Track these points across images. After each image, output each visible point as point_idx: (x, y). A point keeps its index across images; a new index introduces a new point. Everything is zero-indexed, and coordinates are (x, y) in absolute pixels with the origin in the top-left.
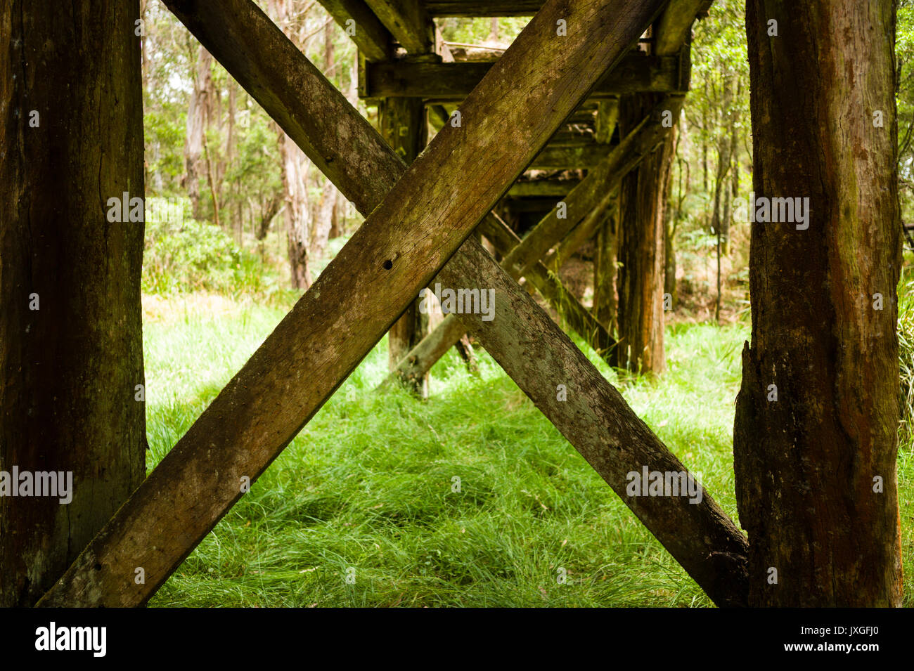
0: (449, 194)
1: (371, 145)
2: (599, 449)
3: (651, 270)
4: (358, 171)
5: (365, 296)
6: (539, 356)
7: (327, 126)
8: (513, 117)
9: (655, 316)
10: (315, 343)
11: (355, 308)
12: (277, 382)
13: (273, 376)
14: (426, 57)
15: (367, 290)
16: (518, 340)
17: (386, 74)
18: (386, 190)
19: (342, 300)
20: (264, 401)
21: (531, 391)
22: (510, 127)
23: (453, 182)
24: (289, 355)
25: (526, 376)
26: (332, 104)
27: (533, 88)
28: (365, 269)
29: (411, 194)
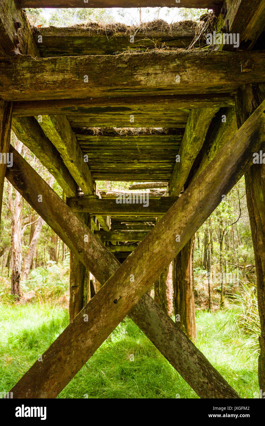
0: (142, 271)
1: (98, 245)
2: (199, 384)
3: (189, 289)
4: (92, 256)
5: (105, 316)
6: (171, 340)
7: (80, 237)
8: (168, 241)
9: (191, 311)
10: (82, 338)
11: (101, 321)
12: (63, 357)
13: (61, 354)
14: (92, 196)
15: (106, 313)
16: (161, 332)
17: (75, 203)
18: (104, 265)
19: (95, 317)
20: (56, 366)
21: (168, 357)
22: (167, 245)
23: (144, 266)
24: (70, 343)
25: (165, 349)
26: (82, 229)
27: (175, 230)
28: (106, 303)
29: (126, 271)
